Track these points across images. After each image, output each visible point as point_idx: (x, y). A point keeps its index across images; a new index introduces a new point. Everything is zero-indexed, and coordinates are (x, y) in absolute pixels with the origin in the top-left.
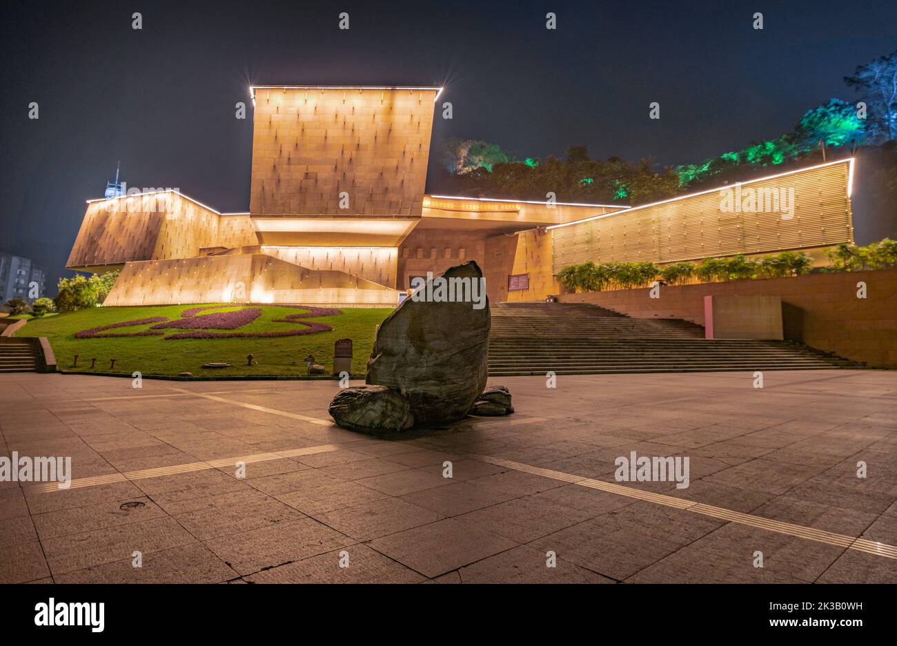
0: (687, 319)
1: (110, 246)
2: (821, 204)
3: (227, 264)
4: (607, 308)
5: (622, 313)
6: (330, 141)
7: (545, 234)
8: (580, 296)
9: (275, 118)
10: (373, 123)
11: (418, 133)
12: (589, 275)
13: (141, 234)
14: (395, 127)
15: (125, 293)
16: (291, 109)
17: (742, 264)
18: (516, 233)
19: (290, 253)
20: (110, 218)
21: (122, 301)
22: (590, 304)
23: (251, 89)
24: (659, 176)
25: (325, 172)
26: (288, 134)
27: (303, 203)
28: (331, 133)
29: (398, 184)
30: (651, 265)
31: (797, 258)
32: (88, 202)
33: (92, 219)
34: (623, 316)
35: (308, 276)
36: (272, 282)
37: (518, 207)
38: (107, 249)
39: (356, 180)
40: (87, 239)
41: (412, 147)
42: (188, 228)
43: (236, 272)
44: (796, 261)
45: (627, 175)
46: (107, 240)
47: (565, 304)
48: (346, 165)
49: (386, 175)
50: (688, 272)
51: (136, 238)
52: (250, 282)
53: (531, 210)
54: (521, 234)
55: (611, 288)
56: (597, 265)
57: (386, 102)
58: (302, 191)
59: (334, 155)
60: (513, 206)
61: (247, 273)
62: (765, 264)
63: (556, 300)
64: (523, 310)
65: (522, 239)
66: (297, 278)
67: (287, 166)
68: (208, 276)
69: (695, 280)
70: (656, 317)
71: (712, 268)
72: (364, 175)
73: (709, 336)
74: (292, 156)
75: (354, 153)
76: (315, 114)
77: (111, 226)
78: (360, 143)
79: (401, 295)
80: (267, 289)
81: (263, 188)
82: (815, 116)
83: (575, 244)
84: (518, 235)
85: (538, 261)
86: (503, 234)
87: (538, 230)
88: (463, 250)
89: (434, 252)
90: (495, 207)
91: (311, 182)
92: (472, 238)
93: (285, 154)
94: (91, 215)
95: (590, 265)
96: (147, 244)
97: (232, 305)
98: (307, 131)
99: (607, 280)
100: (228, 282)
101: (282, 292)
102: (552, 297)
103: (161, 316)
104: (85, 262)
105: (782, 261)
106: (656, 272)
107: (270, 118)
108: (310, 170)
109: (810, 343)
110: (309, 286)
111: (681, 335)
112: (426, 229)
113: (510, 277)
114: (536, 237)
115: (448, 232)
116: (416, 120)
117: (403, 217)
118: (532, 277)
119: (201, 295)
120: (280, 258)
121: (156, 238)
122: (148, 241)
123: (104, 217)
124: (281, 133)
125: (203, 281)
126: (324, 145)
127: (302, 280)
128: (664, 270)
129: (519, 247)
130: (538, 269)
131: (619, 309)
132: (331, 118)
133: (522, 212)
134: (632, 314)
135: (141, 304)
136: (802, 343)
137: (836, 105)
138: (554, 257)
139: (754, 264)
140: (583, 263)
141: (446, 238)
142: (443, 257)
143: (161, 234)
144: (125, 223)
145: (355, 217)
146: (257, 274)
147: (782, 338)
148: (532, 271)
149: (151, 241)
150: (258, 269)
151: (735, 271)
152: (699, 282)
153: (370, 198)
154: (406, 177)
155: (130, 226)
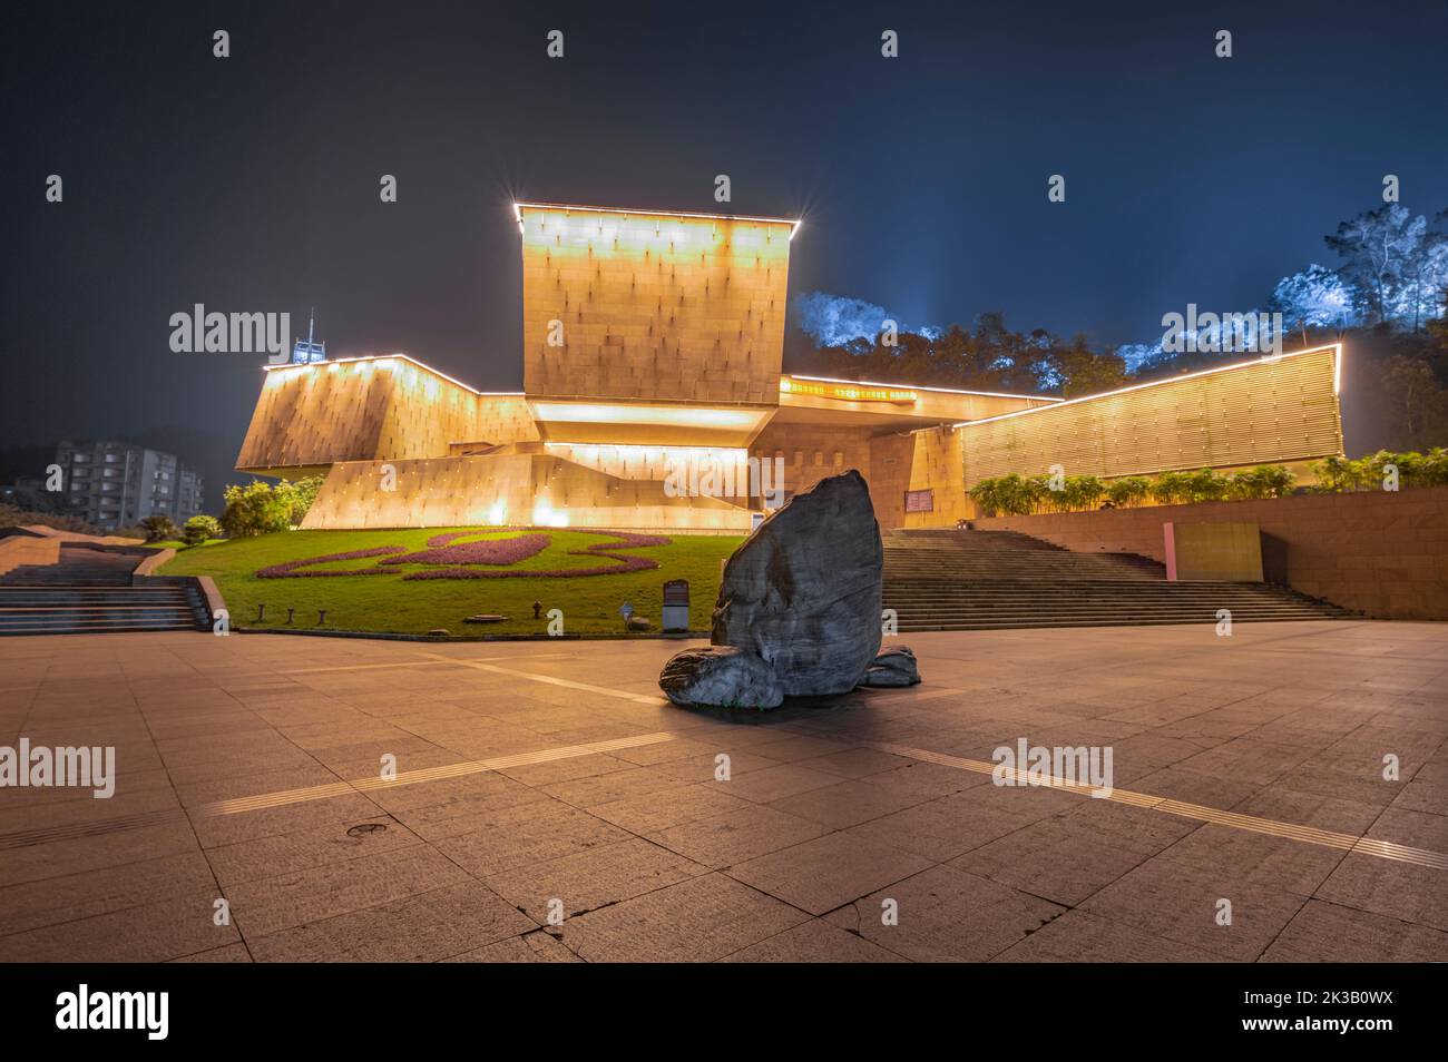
0: (1141, 554)
1: (307, 438)
2: (1304, 404)
3: (493, 468)
4: (1039, 537)
5: (1059, 545)
6: (639, 290)
7: (951, 434)
8: (1002, 521)
9: (556, 252)
10: (703, 266)
11: (768, 284)
12: (1013, 492)
13: (355, 421)
14: (734, 274)
15: (335, 510)
16: (579, 240)
17: (1209, 481)
18: (912, 432)
19: (588, 454)
20: (303, 394)
21: (331, 522)
22: (1016, 533)
23: (516, 207)
24: (1099, 359)
25: (635, 336)
26: (578, 278)
27: (604, 380)
28: (641, 279)
29: (743, 357)
30: (1093, 479)
31: (1276, 474)
32: (266, 368)
33: (274, 396)
34: (1061, 549)
35: (618, 488)
36: (565, 495)
37: (913, 396)
38: (303, 442)
39: (681, 350)
40: (268, 425)
41: (760, 305)
42: (430, 414)
43: (507, 480)
44: (1276, 478)
45: (1059, 355)
46: (301, 428)
47: (983, 532)
48: (665, 328)
49: (725, 344)
50: (1141, 490)
51: (348, 427)
52: (531, 495)
53: (931, 400)
54: (919, 433)
55: (1042, 511)
56: (1023, 478)
57: (720, 239)
58: (602, 362)
59: (648, 311)
60: (907, 393)
61: (525, 483)
62: (1238, 481)
63: (970, 526)
64: (928, 540)
65: (922, 441)
66: (600, 491)
67: (577, 325)
68: (465, 485)
69: (1151, 501)
70: (1103, 551)
71: (1171, 486)
72: (692, 342)
73: (1172, 577)
74: (584, 311)
75: (676, 309)
76: (616, 250)
77: (307, 406)
78: (686, 295)
79: (755, 517)
80: (556, 505)
81: (543, 357)
82: (1292, 287)
83: (992, 449)
84: (915, 434)
85: (944, 473)
86: (893, 434)
87: (943, 429)
88: (840, 454)
89: (799, 456)
90: (882, 395)
91: (615, 350)
92: (852, 437)
93: (574, 307)
94: (272, 390)
95: (1013, 479)
96: (365, 436)
97: (505, 529)
98: (605, 275)
99: (1037, 499)
100: (497, 494)
101: (580, 510)
102: (965, 522)
103: (396, 545)
104: (267, 462)
105: (1258, 477)
106: (1101, 489)
107: (548, 253)
108: (614, 332)
109: (1297, 586)
110: (620, 503)
111: (1136, 575)
112: (786, 424)
113: (906, 493)
114: (939, 438)
115: (817, 427)
116: (764, 265)
117: (752, 405)
118: (936, 493)
119: (456, 514)
120: (575, 461)
121: (380, 427)
122: (367, 431)
123: (295, 392)
124: (565, 276)
125: (458, 493)
126: (632, 295)
127: (608, 494)
128: (1110, 487)
129: (916, 451)
130: (943, 484)
131: (1055, 539)
132: (638, 256)
133: (920, 401)
134: (1071, 546)
135: (362, 527)
136: (1286, 587)
137: (1317, 272)
138: (965, 467)
139: (1224, 481)
140: (1005, 475)
141: (816, 436)
142: (812, 463)
143: (387, 421)
144: (329, 403)
145: (683, 403)
146: (541, 484)
147: (1261, 579)
148: (937, 486)
149: (371, 433)
150: (541, 474)
151: (1200, 490)
152: (1156, 504)
153: (704, 376)
154: (754, 348)
155: (337, 407)
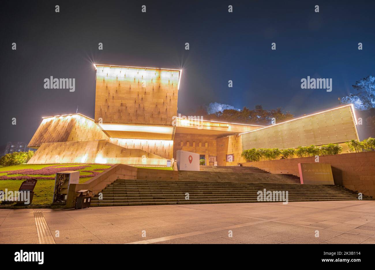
1: (49, 137)
3: (86, 145)
4: (262, 169)
5: (268, 172)
6: (132, 90)
7: (239, 137)
9: (106, 79)
10: (152, 83)
11: (172, 88)
13: (63, 132)
14: (161, 85)
15: (38, 158)
16: (113, 75)
18: (227, 136)
20: (51, 125)
21: (36, 162)
22: (255, 167)
25: (130, 104)
26: (112, 87)
27: (120, 117)
28: (132, 87)
29: (165, 110)
30: (278, 150)
31: (335, 146)
32: (43, 118)
33: (43, 126)
35: (124, 151)
36: (107, 153)
37: (228, 125)
38: (47, 139)
39: (145, 108)
40: (39, 134)
41: (170, 94)
42: (89, 131)
43: (90, 148)
44: (335, 148)
46: (48, 135)
47: (244, 167)
48: (140, 101)
49: (159, 106)
51: (60, 134)
52: (96, 153)
53: (233, 127)
54: (230, 137)
57: (157, 75)
58: (120, 111)
59: (135, 96)
60: (226, 124)
61: (95, 149)
65: (230, 138)
66: (119, 152)
67: (112, 100)
68: (77, 150)
70: (281, 173)
71: (301, 151)
72: (149, 105)
73: (302, 183)
74: (114, 96)
75: (143, 96)
76: (125, 78)
77: (51, 128)
78: (146, 91)
80: (104, 157)
81: (101, 109)
83: (250, 141)
84: (229, 137)
85: (237, 149)
87: (236, 135)
89: (194, 144)
90: (218, 125)
91: (124, 108)
92: (211, 138)
93: (111, 94)
94: (43, 124)
95: (254, 150)
96: (65, 137)
98: (121, 85)
99: (261, 156)
100: (85, 153)
101: (111, 158)
104: (36, 144)
105: (329, 147)
106: (280, 153)
107: (104, 79)
108: (123, 102)
110: (124, 156)
113: (227, 155)
114: (235, 138)
115: (200, 135)
116: (171, 83)
117: (167, 125)
118: (235, 155)
119: (72, 160)
120: (110, 142)
123: (49, 124)
124: (108, 86)
125: (74, 153)
126: (130, 91)
127: (121, 153)
128: (283, 152)
129: (229, 142)
130: (237, 152)
131: (267, 169)
132: (133, 80)
133: (230, 127)
134: (272, 172)
138: (243, 147)
139: (318, 149)
141: (200, 138)
142: (198, 146)
143: (72, 132)
144: (57, 127)
145: (145, 124)
146: (100, 150)
147: (334, 184)
148: (235, 153)
150: (101, 147)
151: (311, 152)
153: (152, 116)
154: (168, 107)
155: (59, 129)
